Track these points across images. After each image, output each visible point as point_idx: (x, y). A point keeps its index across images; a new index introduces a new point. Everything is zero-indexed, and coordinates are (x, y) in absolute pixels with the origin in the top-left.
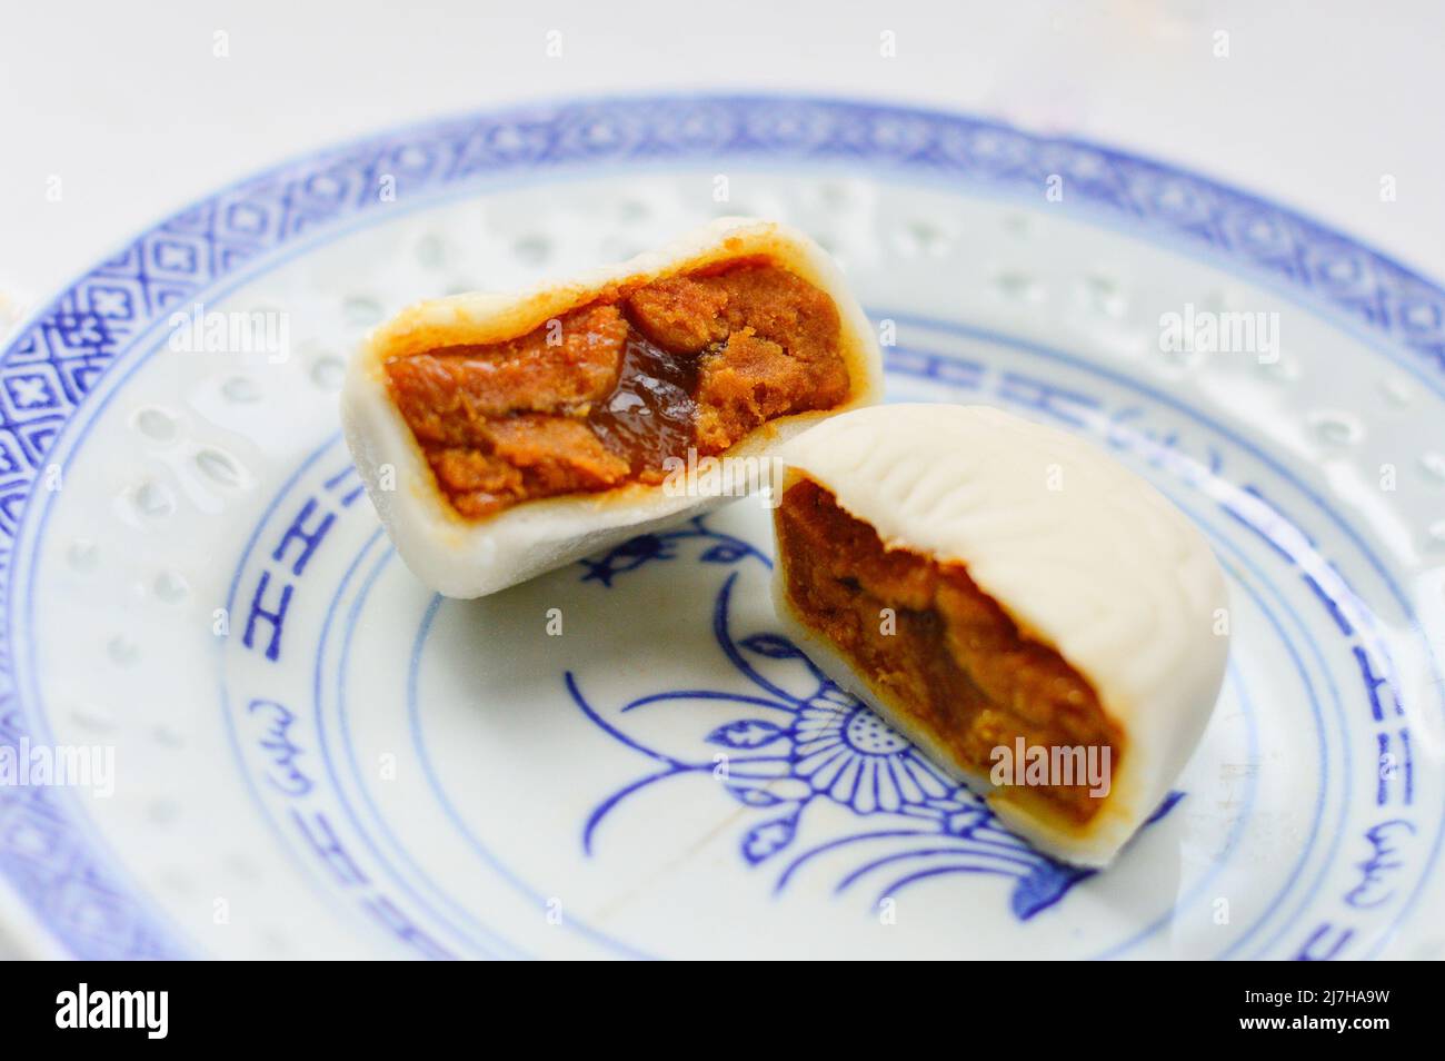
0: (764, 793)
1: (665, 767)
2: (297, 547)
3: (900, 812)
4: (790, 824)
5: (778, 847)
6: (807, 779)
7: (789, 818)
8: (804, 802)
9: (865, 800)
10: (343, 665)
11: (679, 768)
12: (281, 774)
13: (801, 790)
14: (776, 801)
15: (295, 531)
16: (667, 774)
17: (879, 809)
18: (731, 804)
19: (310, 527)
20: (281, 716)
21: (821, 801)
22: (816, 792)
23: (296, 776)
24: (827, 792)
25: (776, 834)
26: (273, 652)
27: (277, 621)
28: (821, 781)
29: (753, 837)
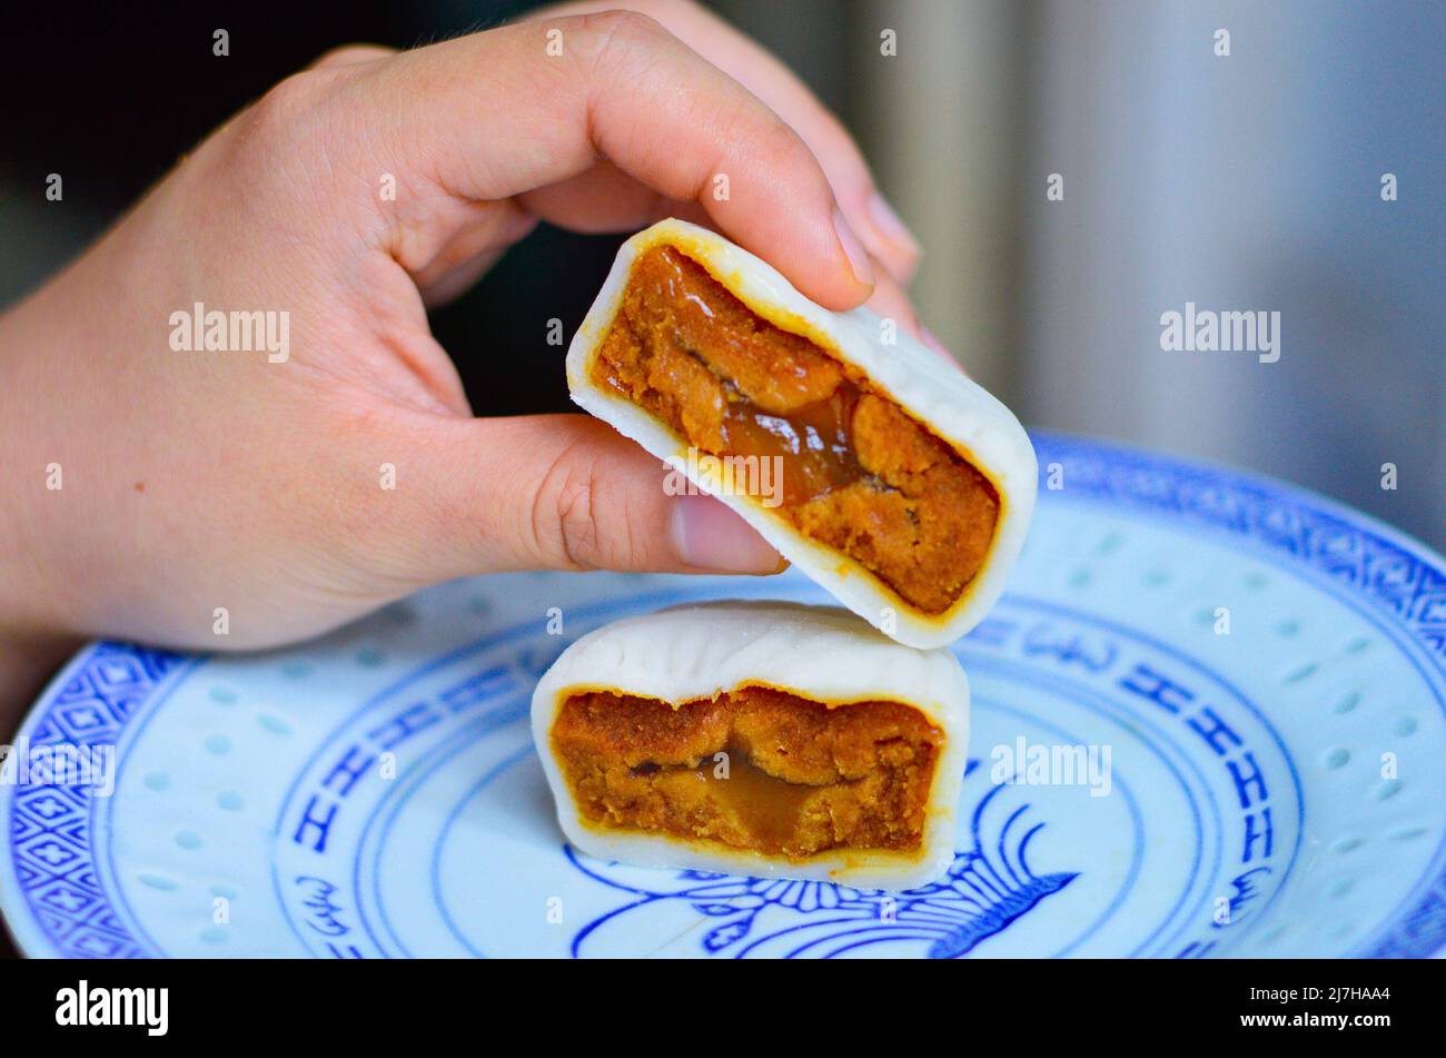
0: (724, 906)
1: (645, 897)
2: (343, 779)
3: (838, 907)
4: (745, 925)
5: (733, 939)
6: (761, 894)
7: (745, 920)
8: (758, 909)
9: (809, 902)
10: (378, 855)
11: (653, 897)
12: (322, 923)
13: (756, 901)
14: (735, 910)
15: (342, 767)
16: (644, 902)
17: (820, 907)
18: (698, 916)
19: (355, 764)
20: (324, 888)
21: (773, 908)
22: (768, 902)
23: (335, 924)
24: (777, 901)
25: (734, 931)
26: (320, 847)
27: (324, 827)
28: (772, 895)
29: (714, 934)
